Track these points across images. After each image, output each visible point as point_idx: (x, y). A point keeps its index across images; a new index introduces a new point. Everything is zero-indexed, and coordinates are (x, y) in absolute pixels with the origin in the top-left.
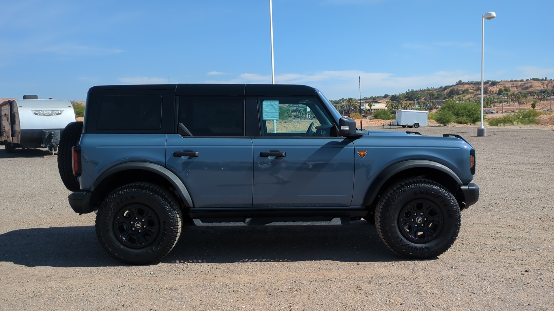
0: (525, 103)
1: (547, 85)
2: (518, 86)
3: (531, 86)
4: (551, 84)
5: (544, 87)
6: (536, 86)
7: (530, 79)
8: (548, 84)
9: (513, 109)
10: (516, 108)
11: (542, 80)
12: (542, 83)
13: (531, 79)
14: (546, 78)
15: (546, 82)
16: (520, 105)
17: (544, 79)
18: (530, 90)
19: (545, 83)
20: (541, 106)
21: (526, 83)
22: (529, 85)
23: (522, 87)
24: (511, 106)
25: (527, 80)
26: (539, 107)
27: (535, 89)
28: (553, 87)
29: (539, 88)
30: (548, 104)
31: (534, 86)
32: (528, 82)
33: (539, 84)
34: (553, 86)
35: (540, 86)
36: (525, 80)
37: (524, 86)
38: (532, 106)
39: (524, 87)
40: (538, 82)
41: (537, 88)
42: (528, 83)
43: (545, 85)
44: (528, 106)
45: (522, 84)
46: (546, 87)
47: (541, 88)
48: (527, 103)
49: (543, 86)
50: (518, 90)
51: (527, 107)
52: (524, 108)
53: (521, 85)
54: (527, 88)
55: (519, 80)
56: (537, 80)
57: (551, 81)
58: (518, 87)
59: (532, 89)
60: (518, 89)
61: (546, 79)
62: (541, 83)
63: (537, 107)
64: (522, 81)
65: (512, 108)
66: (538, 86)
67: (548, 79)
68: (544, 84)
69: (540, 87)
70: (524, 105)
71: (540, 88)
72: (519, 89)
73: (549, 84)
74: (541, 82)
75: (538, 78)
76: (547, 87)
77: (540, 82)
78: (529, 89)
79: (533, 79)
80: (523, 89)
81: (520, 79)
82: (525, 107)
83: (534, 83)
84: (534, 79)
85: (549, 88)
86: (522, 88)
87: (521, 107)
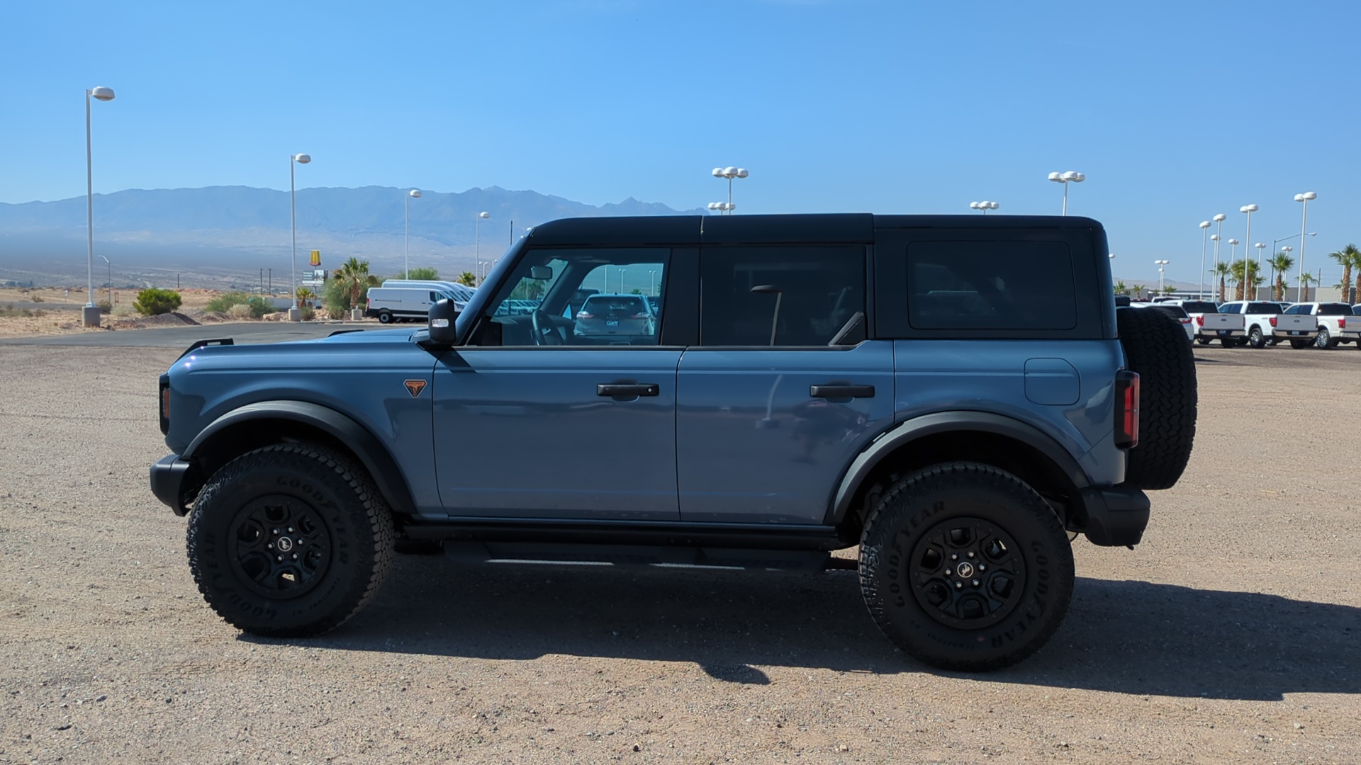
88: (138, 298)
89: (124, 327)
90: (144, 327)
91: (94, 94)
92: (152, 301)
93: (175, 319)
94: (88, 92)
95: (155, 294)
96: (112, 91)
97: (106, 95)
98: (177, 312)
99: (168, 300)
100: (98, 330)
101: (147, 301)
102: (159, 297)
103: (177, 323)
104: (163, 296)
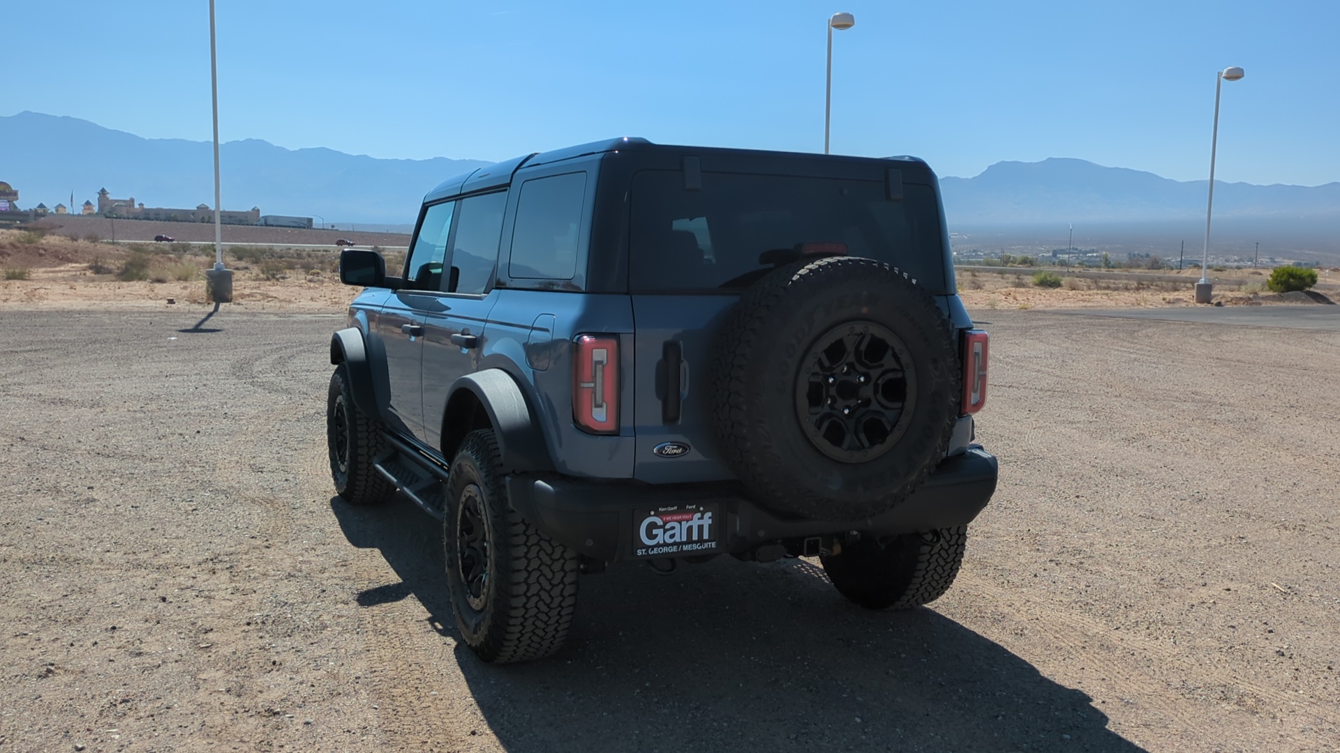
88: (1271, 276)
89: (1236, 304)
90: (1260, 304)
91: (1223, 75)
92: (1283, 279)
93: (1304, 298)
94: (1220, 74)
95: (1288, 272)
96: (1242, 70)
97: (1235, 75)
98: (1312, 289)
99: (1301, 278)
100: (1209, 305)
101: (1279, 279)
102: (1291, 275)
103: (1303, 301)
104: (1296, 275)
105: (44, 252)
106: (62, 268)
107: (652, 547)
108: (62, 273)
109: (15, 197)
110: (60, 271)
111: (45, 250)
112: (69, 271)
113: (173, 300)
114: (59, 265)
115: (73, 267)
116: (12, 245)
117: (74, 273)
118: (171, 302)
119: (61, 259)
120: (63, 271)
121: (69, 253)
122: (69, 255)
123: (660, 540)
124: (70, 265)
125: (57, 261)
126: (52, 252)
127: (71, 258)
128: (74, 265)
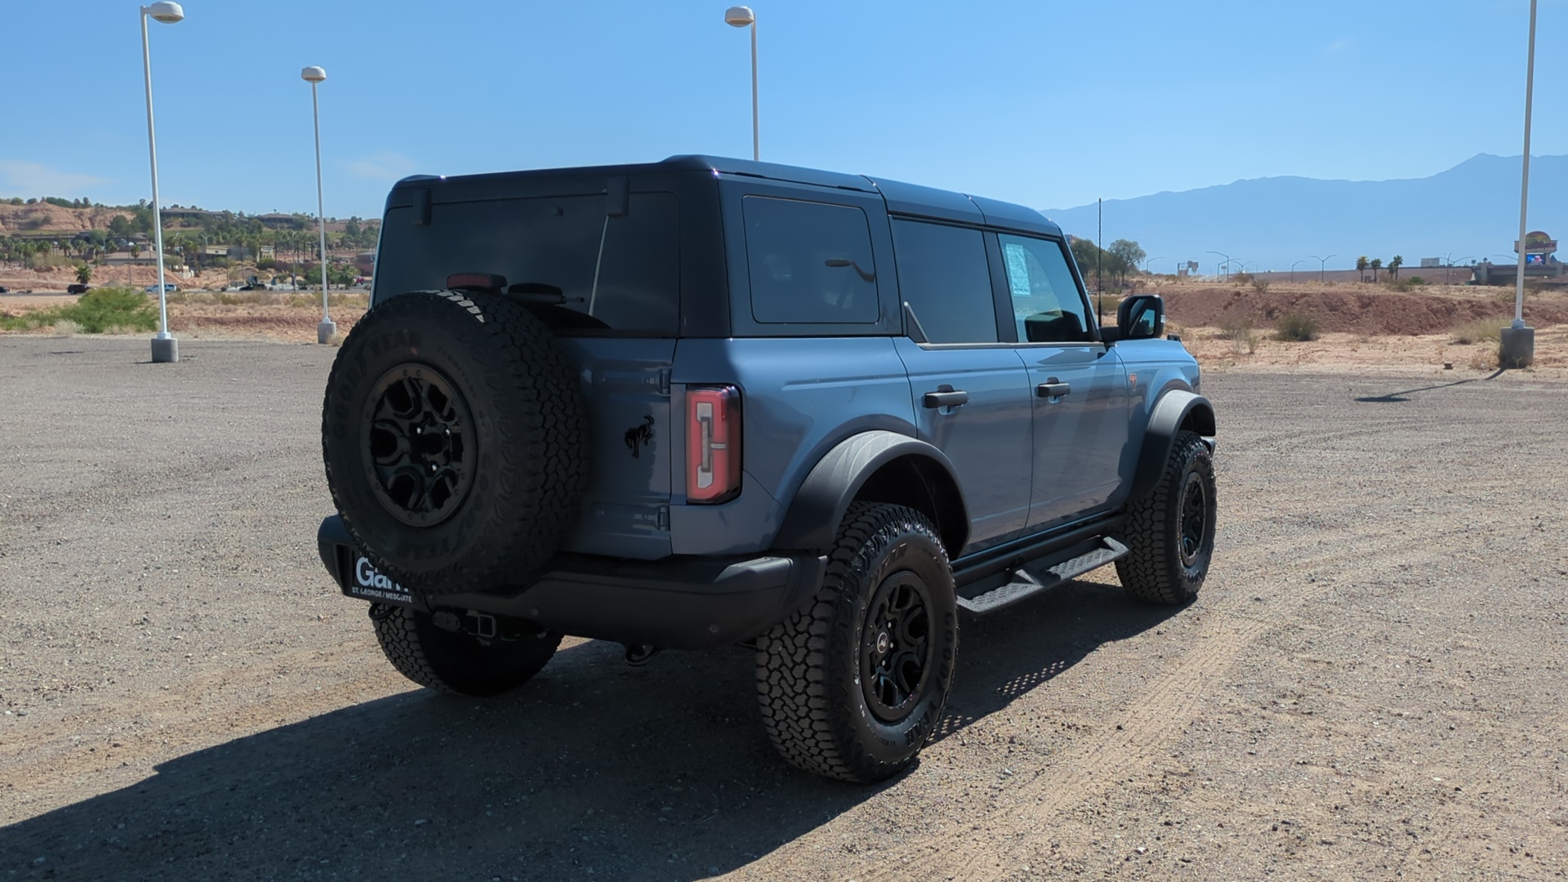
0: (53, 267)
1: (90, 219)
2: (9, 218)
3: (47, 221)
4: (102, 218)
5: (83, 226)
6: (61, 220)
7: (39, 200)
8: (95, 216)
9: (24, 283)
10: (33, 282)
11: (77, 205)
12: (77, 214)
13: (43, 200)
14: (86, 200)
15: (88, 210)
16: (41, 274)
17: (82, 201)
18: (45, 230)
19: (85, 215)
20: (102, 278)
21: (31, 211)
22: (39, 215)
23: (20, 221)
24: (14, 277)
25: (32, 202)
26: (96, 280)
27: (58, 229)
28: (108, 227)
29: (70, 227)
30: (121, 274)
31: (54, 221)
32: (37, 208)
33: (69, 216)
34: (109, 224)
35: (73, 221)
36: (25, 202)
37: (25, 218)
38: (79, 278)
39: (28, 220)
40: (65, 209)
41: (64, 227)
42: (36, 210)
43: (87, 220)
44: (65, 278)
45: (19, 213)
46: (88, 224)
47: (74, 227)
48: (59, 269)
49: (80, 223)
50: (7, 229)
51: (62, 280)
52: (53, 282)
53: (16, 216)
54: (35, 225)
55: (8, 200)
56: (62, 203)
57: (102, 211)
58: (7, 220)
59: (51, 228)
60: (7, 227)
61: (86, 204)
62: (73, 212)
63: (92, 280)
64: (16, 202)
65: (18, 283)
66: (65, 223)
67: (92, 202)
68: (83, 218)
69: (72, 223)
70: (51, 274)
71: (72, 227)
72: (12, 225)
73: (98, 218)
74: (73, 210)
75: (62, 198)
76: (93, 225)
77: (70, 210)
78: (43, 228)
79: (48, 199)
80: (23, 227)
81: (11, 197)
82: (56, 280)
83: (55, 211)
84: (51, 201)
85: (97, 228)
86: (19, 223)
87: (45, 279)
105: (1528, 311)
106: (1547, 330)
107: (364, 587)
108: (1546, 336)
109: (1553, 249)
110: (1543, 334)
111: (1531, 309)
112: (1554, 333)
113: (1450, 365)
114: (1545, 326)
115: (1560, 329)
116: (1494, 304)
117: (1560, 335)
118: (1448, 367)
119: (1548, 320)
120: (1547, 333)
121: (1559, 312)
122: (1559, 315)
123: (370, 582)
124: (1558, 326)
125: (1543, 321)
126: (1538, 312)
127: (1560, 318)
128: (1562, 326)
